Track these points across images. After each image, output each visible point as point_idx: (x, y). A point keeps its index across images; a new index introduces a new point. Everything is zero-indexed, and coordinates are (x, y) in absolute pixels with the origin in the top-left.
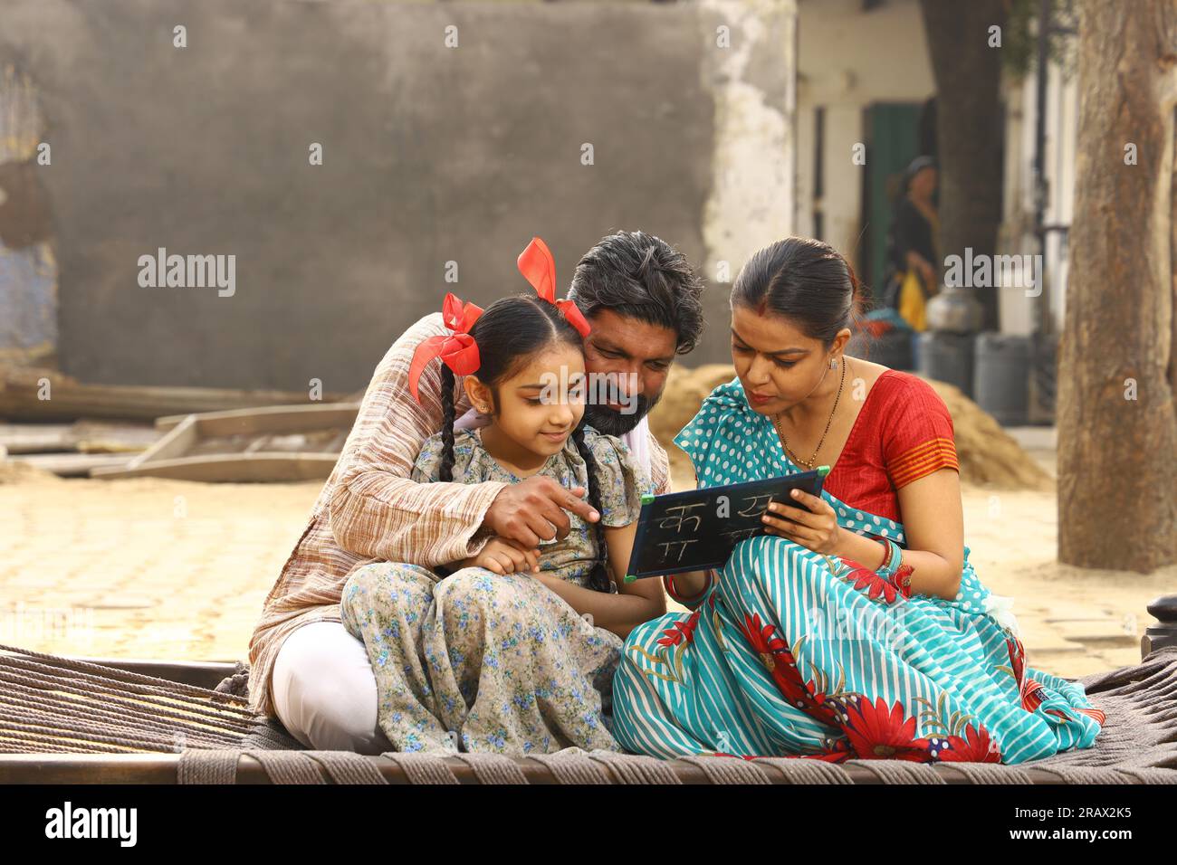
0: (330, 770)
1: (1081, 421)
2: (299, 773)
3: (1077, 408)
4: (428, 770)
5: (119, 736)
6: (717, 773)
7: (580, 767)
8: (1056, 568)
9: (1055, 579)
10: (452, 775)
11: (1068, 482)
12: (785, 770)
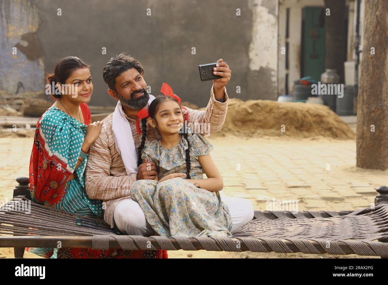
0: (135, 241)
1: (364, 123)
2: (126, 241)
3: (363, 119)
4: (164, 241)
5: (75, 231)
6: (247, 242)
7: (207, 241)
8: (356, 168)
9: (355, 172)
10: (171, 243)
11: (360, 142)
12: (266, 241)
